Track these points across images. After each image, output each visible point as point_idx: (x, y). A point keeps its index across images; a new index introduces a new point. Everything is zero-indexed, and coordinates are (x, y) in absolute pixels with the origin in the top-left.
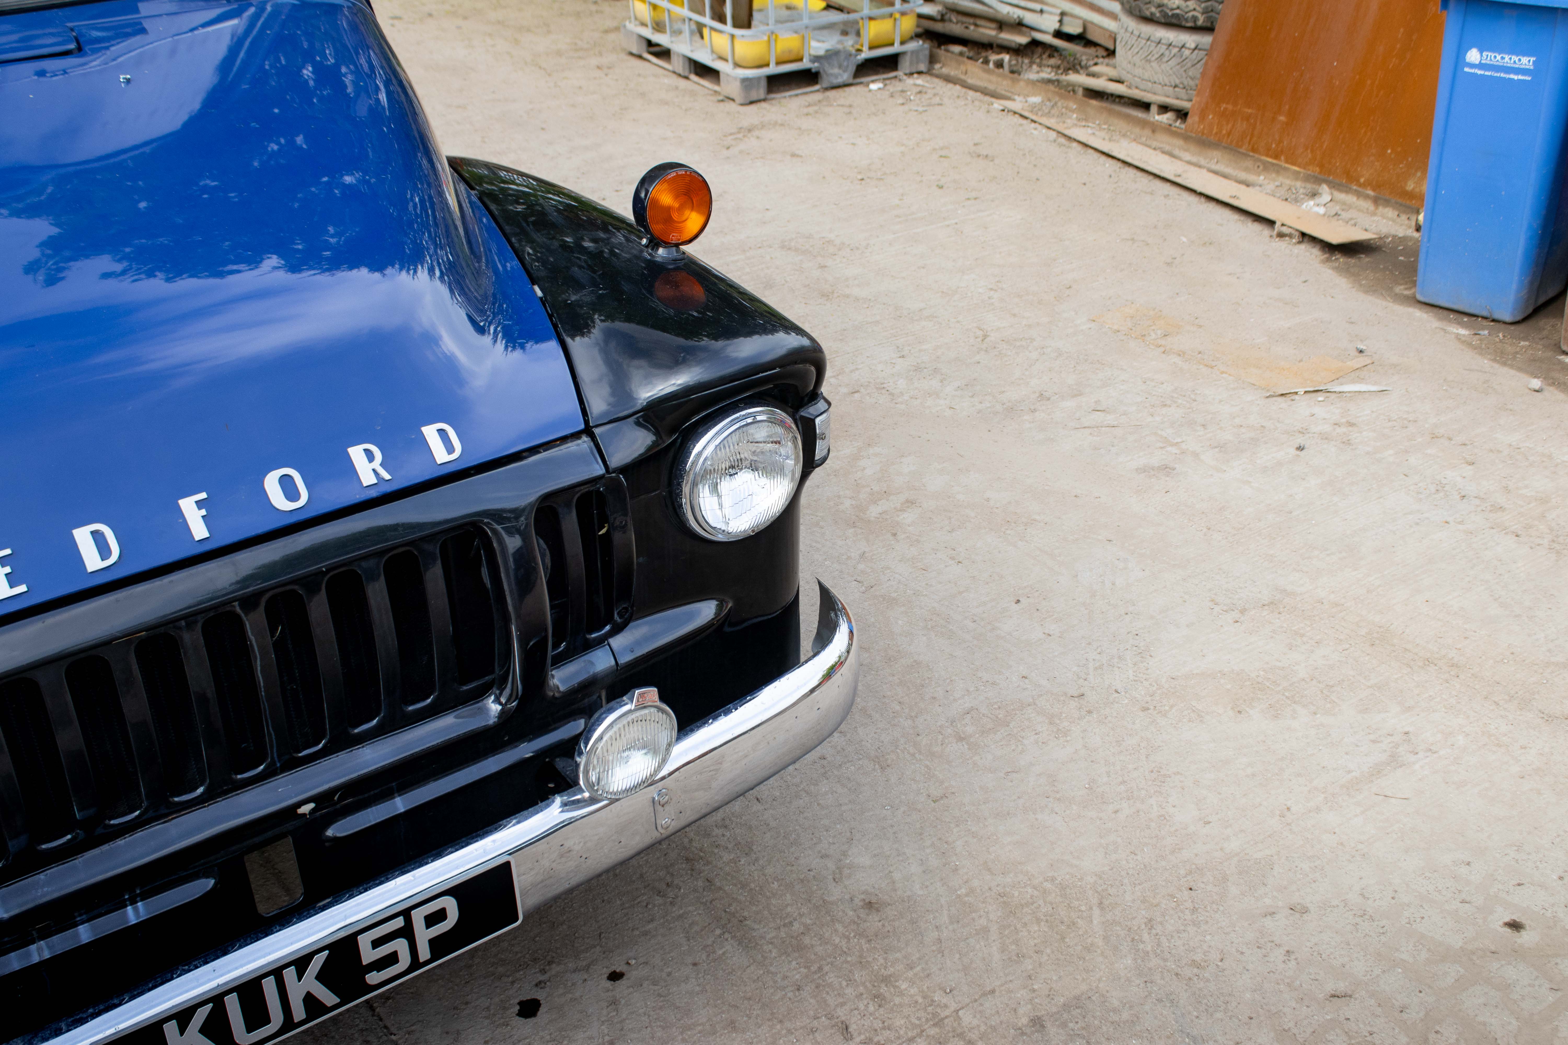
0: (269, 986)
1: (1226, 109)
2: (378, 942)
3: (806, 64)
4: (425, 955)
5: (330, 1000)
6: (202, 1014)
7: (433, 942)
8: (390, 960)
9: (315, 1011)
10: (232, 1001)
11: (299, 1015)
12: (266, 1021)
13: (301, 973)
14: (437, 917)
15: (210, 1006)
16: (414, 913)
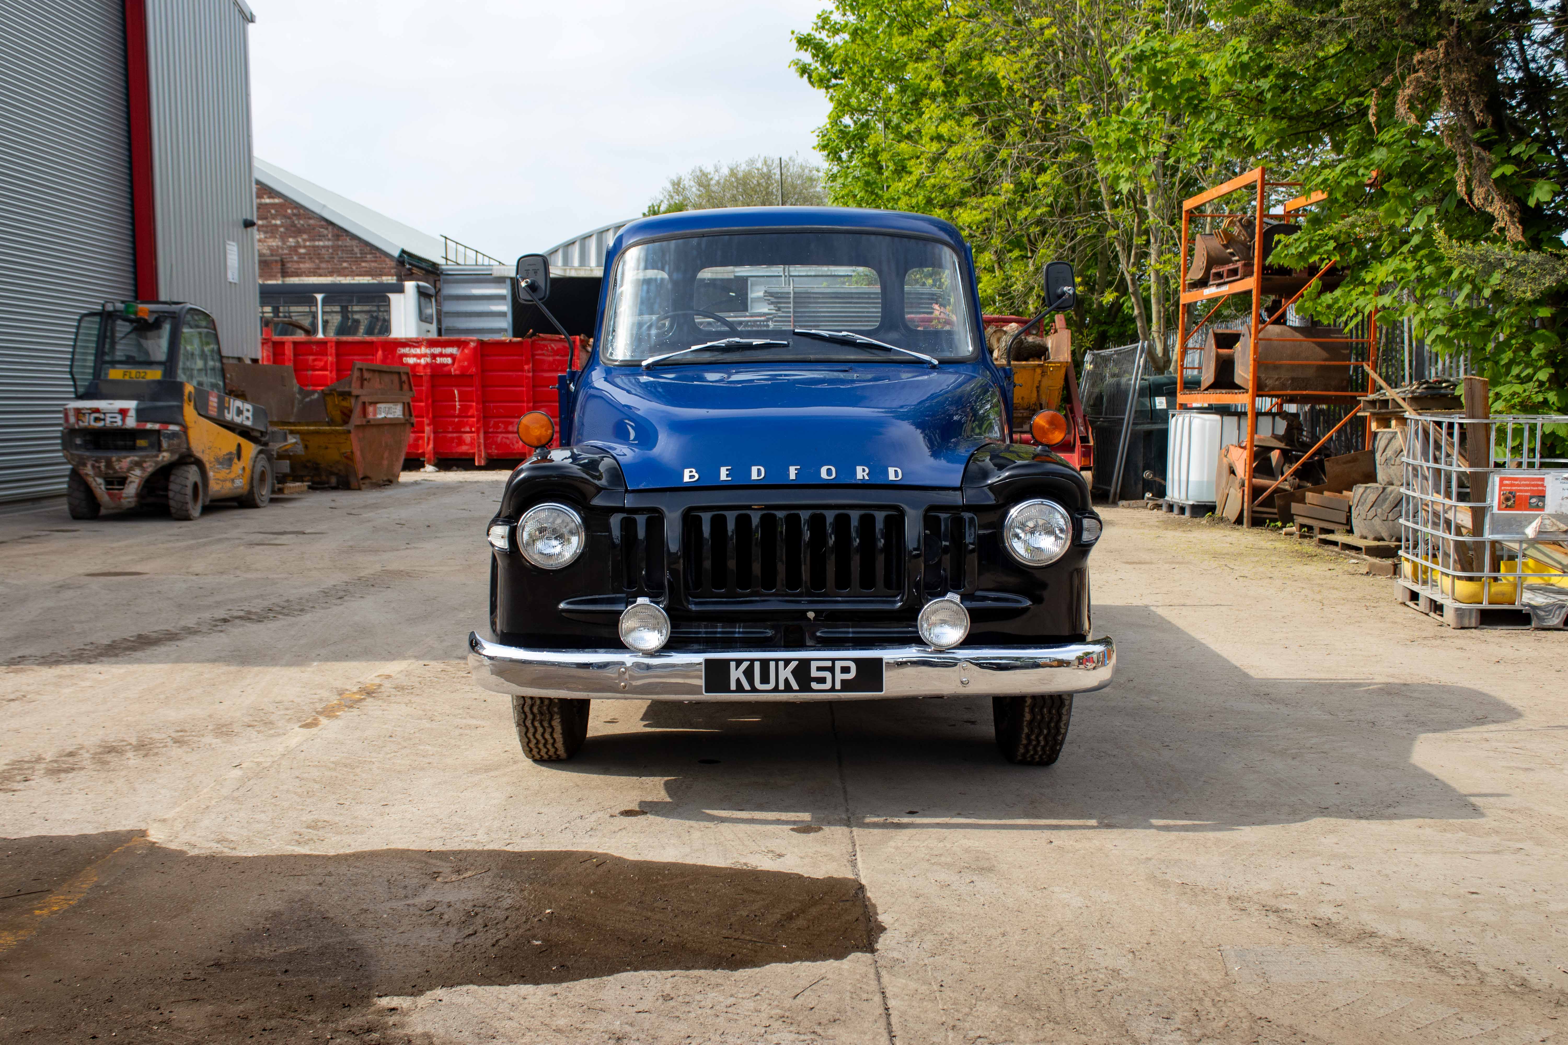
0: (772, 665)
2: (819, 669)
3: (1517, 606)
4: (838, 686)
5: (795, 686)
6: (745, 665)
7: (843, 681)
8: (822, 680)
9: (788, 688)
10: (757, 665)
11: (782, 686)
12: (768, 682)
13: (786, 667)
14: (846, 670)
15: (749, 663)
16: (837, 663)
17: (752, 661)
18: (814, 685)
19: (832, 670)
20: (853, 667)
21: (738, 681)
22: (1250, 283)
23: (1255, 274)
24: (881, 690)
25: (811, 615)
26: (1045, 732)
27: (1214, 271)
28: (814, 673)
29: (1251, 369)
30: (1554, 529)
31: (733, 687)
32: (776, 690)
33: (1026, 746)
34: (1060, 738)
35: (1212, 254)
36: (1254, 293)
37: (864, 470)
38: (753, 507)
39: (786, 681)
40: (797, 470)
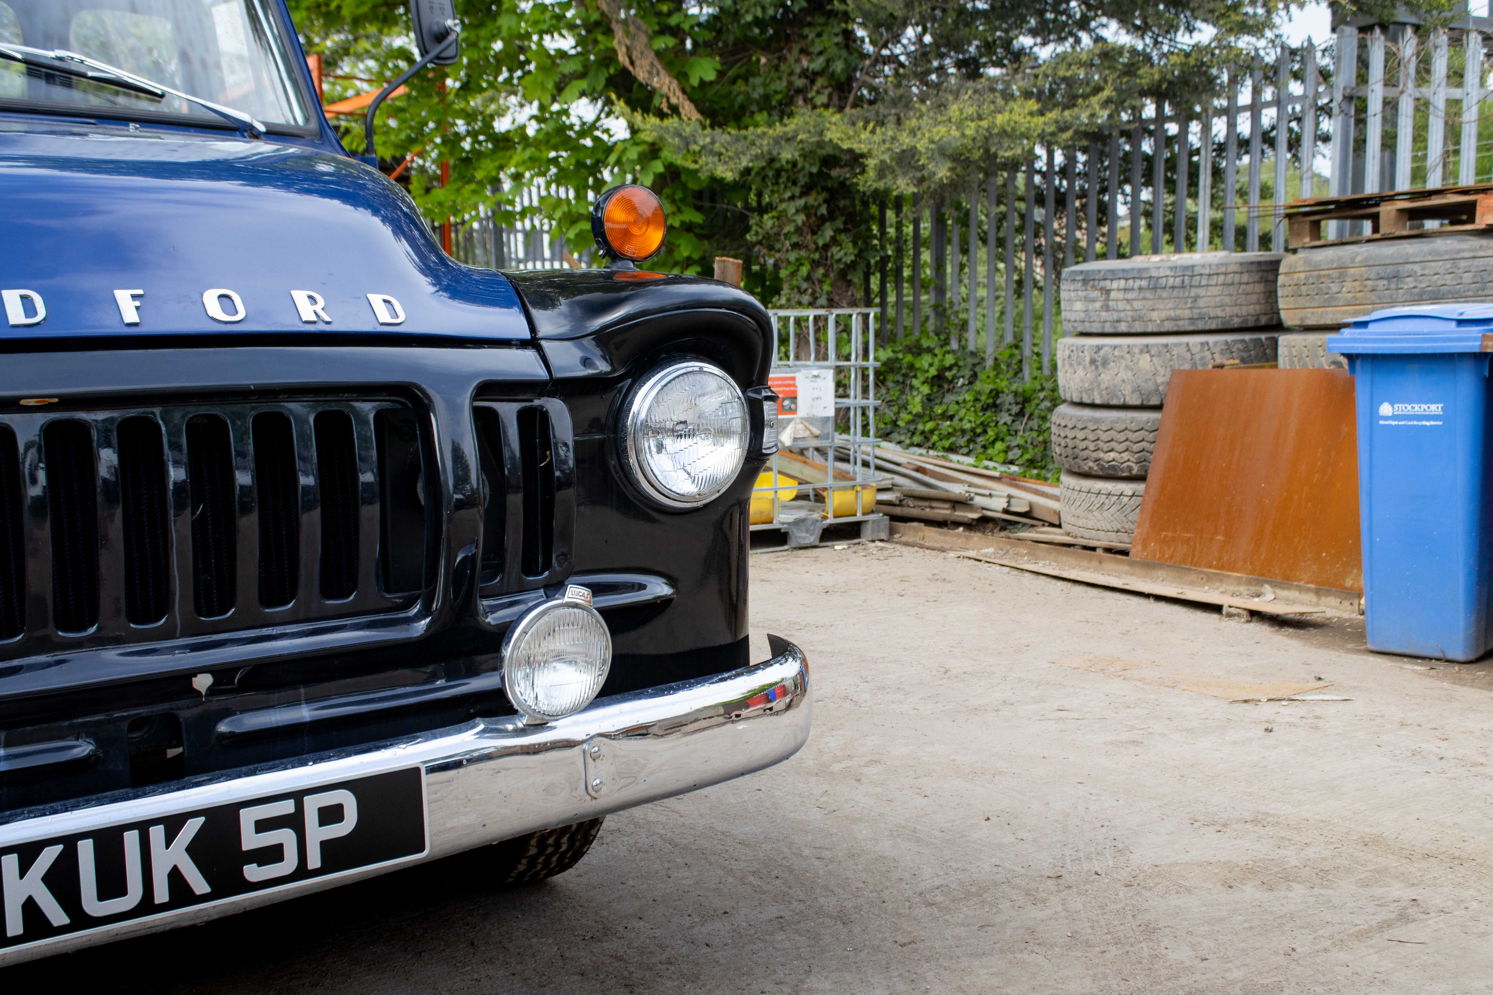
0: (131, 839)
1: (1166, 536)
2: (262, 826)
3: (775, 525)
4: (314, 861)
5: (199, 885)
6: (49, 856)
7: (326, 846)
8: (274, 854)
9: (180, 894)
10: (86, 850)
11: (162, 895)
12: (121, 890)
14: (331, 815)
15: (60, 847)
16: (306, 799)
17: (70, 842)
18: (252, 872)
19: (295, 821)
20: (348, 801)
21: (30, 907)
24: (421, 848)
25: (203, 682)
28: (250, 840)
30: (807, 434)
31: (14, 925)
32: (147, 906)
33: (533, 860)
37: (312, 299)
38: (23, 402)
39: (175, 876)
40: (134, 297)
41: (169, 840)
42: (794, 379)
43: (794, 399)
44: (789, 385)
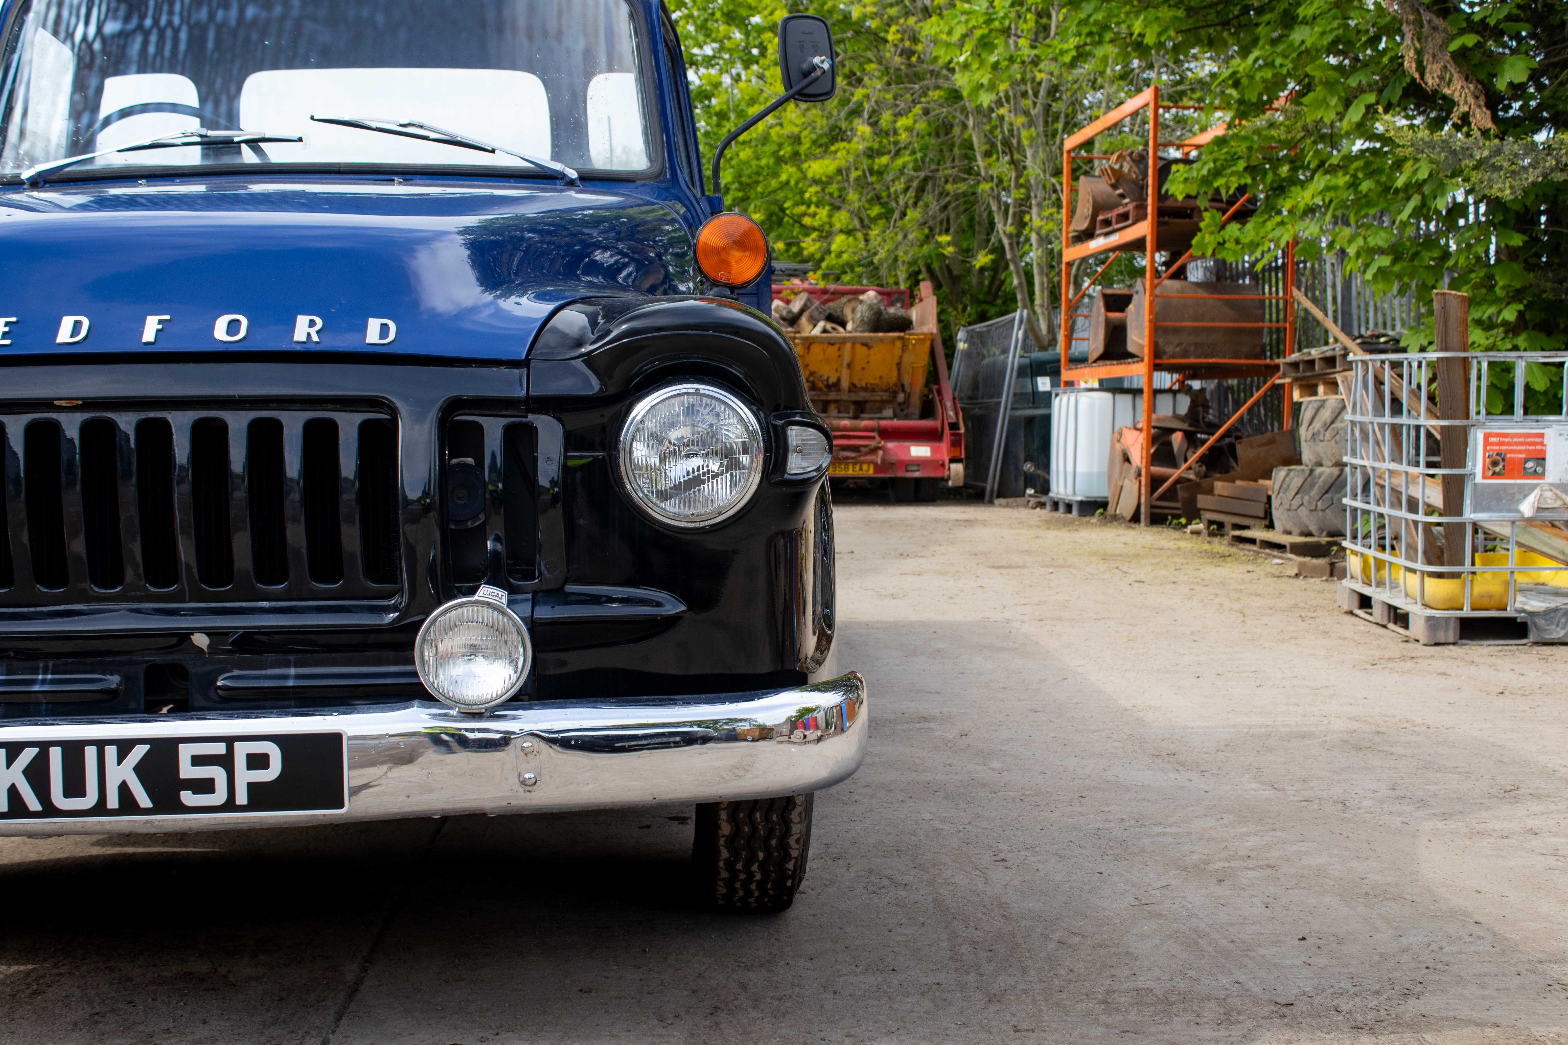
0: (90, 752)
2: (197, 761)
3: (1510, 613)
4: (242, 798)
5: (144, 800)
6: (29, 754)
7: (252, 787)
8: (206, 786)
9: (128, 805)
10: (56, 755)
11: (113, 802)
12: (82, 793)
13: (121, 758)
14: (258, 761)
15: (36, 750)
16: (237, 745)
17: (44, 746)
18: (188, 798)
19: (226, 761)
20: (275, 753)
21: (13, 792)
22: (1143, 229)
23: (1149, 217)
24: (341, 805)
25: (202, 640)
26: (761, 855)
27: (1100, 217)
28: (187, 771)
29: (1146, 332)
30: (1558, 504)
32: (100, 809)
34: (790, 866)
35: (1099, 199)
36: (1149, 239)
37: (312, 324)
38: (56, 402)
39: (124, 788)
40: (160, 322)
41: (120, 760)
42: (1542, 435)
43: (1541, 460)
44: (1535, 444)
